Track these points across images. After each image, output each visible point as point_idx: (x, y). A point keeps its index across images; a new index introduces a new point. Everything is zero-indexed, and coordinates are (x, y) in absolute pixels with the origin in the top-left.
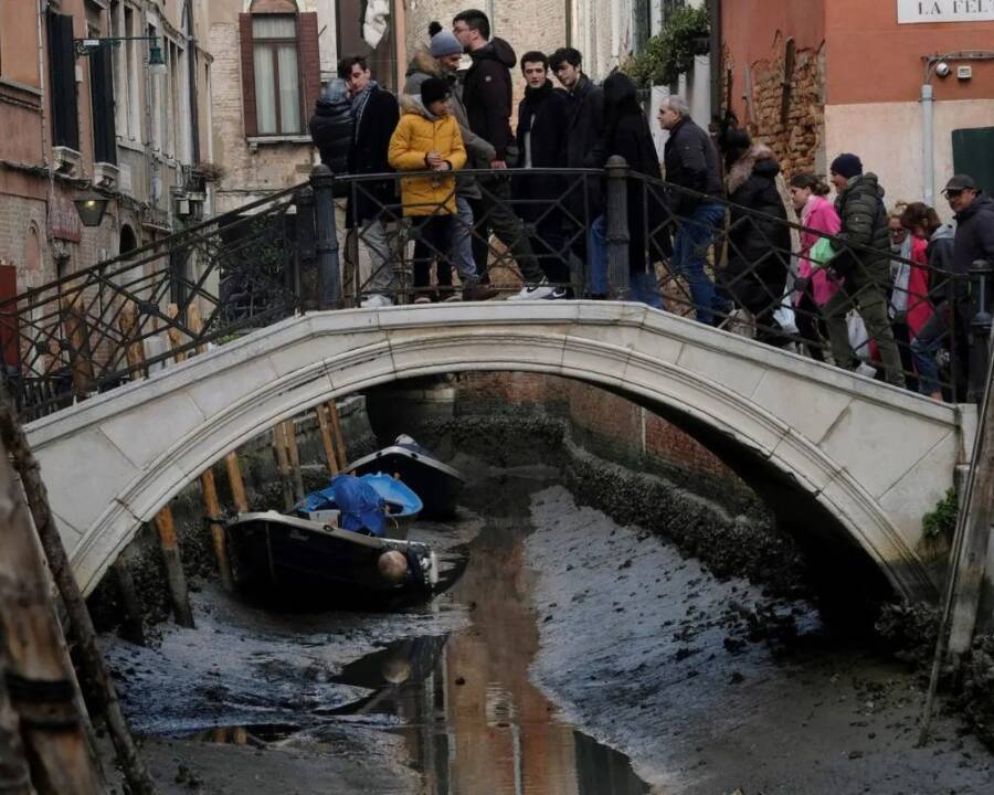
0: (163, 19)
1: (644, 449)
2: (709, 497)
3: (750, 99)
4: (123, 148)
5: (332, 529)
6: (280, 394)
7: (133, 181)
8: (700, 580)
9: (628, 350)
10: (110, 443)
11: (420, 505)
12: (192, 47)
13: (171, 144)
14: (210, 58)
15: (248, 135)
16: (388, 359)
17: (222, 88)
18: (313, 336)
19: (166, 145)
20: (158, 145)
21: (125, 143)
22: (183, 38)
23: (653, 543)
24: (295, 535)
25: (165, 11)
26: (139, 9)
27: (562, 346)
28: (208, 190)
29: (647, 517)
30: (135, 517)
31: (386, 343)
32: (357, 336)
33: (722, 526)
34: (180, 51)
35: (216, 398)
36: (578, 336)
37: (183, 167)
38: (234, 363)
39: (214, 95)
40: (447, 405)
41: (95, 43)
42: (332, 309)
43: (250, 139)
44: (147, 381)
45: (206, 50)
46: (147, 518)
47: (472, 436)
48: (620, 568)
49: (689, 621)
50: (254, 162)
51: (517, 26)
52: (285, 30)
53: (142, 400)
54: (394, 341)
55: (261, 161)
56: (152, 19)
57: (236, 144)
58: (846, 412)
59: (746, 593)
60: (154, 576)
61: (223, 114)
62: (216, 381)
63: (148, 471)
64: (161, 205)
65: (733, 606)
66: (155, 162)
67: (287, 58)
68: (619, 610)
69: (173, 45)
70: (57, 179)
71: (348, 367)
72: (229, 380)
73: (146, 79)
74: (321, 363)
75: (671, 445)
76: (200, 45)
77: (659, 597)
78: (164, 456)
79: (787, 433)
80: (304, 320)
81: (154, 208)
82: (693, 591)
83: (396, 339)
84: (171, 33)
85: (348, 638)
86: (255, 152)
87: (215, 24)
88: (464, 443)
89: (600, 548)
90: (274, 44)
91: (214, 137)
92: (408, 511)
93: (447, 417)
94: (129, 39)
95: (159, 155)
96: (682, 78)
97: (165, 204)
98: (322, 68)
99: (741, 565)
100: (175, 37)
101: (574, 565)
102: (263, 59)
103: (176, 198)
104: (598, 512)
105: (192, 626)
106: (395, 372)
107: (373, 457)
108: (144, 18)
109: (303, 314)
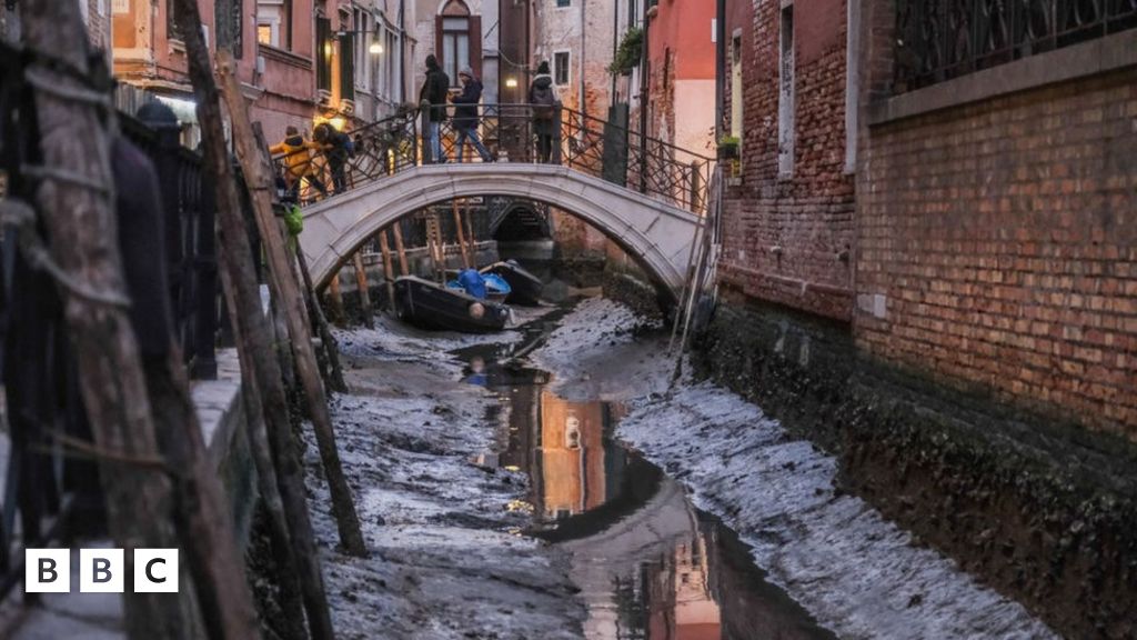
0: (385, 20)
4: (358, 92)
7: (364, 110)
9: (560, 187)
10: (328, 221)
11: (509, 290)
12: (404, 35)
13: (388, 90)
14: (415, 41)
19: (385, 91)
20: (380, 90)
21: (361, 90)
22: (398, 30)
24: (424, 289)
25: (388, 15)
26: (371, 14)
27: (530, 185)
30: (337, 254)
31: (451, 181)
32: (438, 177)
34: (396, 38)
36: (537, 180)
37: (394, 104)
40: (549, 251)
41: (343, 34)
45: (412, 37)
46: (343, 254)
52: (463, 25)
53: (341, 202)
54: (454, 180)
56: (379, 19)
58: (657, 219)
63: (344, 233)
64: (379, 125)
66: (376, 101)
67: (463, 43)
69: (391, 35)
70: (319, 107)
71: (434, 190)
74: (422, 188)
76: (409, 34)
78: (351, 227)
79: (630, 227)
81: (375, 126)
84: (390, 28)
87: (421, 21)
90: (455, 34)
92: (500, 293)
93: (548, 256)
94: (364, 32)
95: (380, 97)
97: (382, 124)
98: (483, 48)
100: (393, 30)
102: (448, 42)
103: (389, 121)
106: (455, 193)
107: (489, 268)
108: (374, 18)
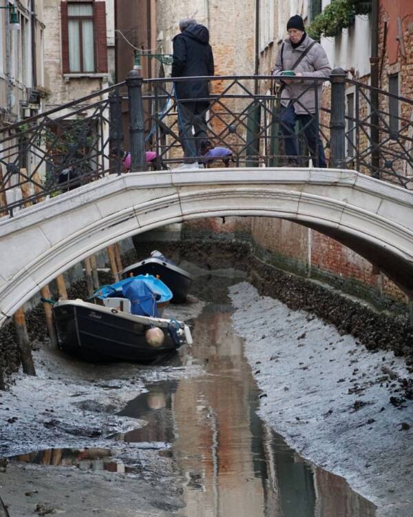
1: (310, 264)
2: (359, 297)
3: (401, 41)
5: (117, 312)
6: (103, 230)
8: (356, 350)
9: (344, 203)
11: (171, 296)
12: (33, 17)
13: (20, 74)
14: (43, 26)
15: (64, 73)
16: (178, 207)
17: (49, 45)
18: (126, 190)
19: (18, 75)
20: (13, 74)
22: (28, 13)
23: (318, 323)
24: (93, 315)
27: (298, 200)
28: (41, 103)
29: (313, 306)
30: (3, 313)
31: (176, 196)
32: (156, 190)
33: (371, 316)
34: (27, 20)
35: (58, 232)
36: (309, 193)
37: (27, 89)
38: (72, 207)
39: (45, 48)
40: (177, 232)
42: (140, 171)
43: (65, 75)
44: (12, 219)
45: (41, 21)
46: (10, 314)
47: (191, 251)
48: (299, 339)
49: (355, 380)
50: (67, 88)
51: (223, 10)
52: (87, 11)
53: (8, 232)
54: (182, 194)
55: (71, 88)
57: (57, 78)
59: (393, 362)
60: (10, 342)
61: (50, 60)
62: (59, 220)
63: (11, 281)
64: (14, 111)
65: (385, 371)
66: (11, 85)
67: (88, 29)
68: (305, 369)
69: (22, 17)
71: (151, 211)
72: (69, 219)
73: (7, 35)
74: (131, 209)
75: (330, 262)
76: (38, 17)
77: (331, 361)
78: (22, 271)
80: (120, 179)
81: (10, 113)
82: (353, 358)
83: (184, 193)
84: (22, 10)
85: (133, 383)
86: (68, 83)
87: (46, 7)
88: (187, 255)
89: (282, 324)
90: (80, 20)
91: (45, 73)
92: (163, 300)
95: (13, 81)
96: (345, 31)
97: (16, 111)
99: (386, 342)
100: (24, 12)
101: (266, 335)
102: (73, 29)
103: (23, 107)
104: (276, 300)
105: (34, 374)
106: (182, 215)
107: (140, 264)
109: (119, 174)
